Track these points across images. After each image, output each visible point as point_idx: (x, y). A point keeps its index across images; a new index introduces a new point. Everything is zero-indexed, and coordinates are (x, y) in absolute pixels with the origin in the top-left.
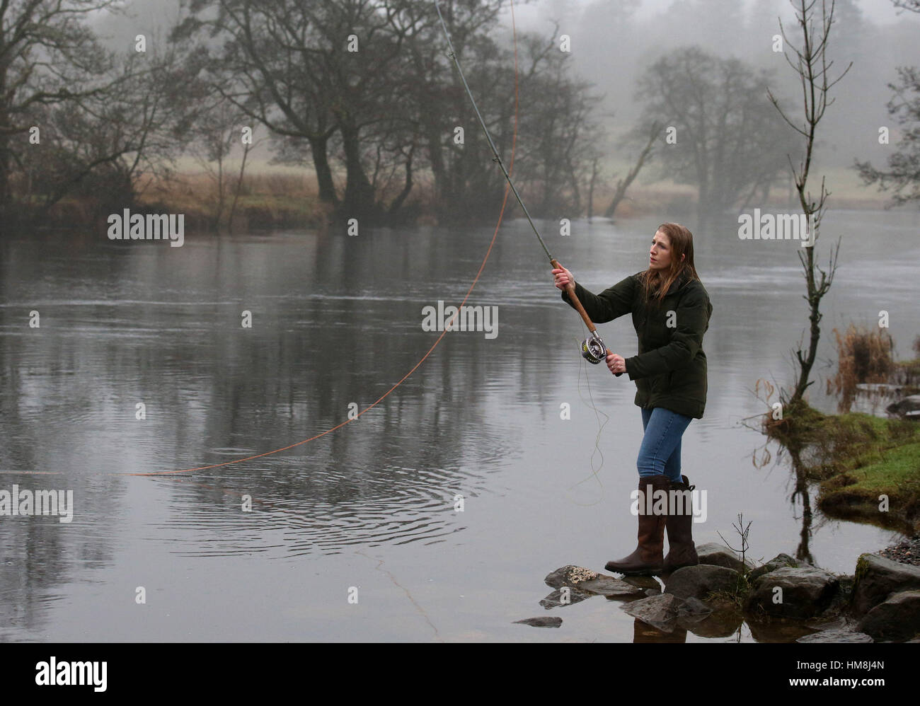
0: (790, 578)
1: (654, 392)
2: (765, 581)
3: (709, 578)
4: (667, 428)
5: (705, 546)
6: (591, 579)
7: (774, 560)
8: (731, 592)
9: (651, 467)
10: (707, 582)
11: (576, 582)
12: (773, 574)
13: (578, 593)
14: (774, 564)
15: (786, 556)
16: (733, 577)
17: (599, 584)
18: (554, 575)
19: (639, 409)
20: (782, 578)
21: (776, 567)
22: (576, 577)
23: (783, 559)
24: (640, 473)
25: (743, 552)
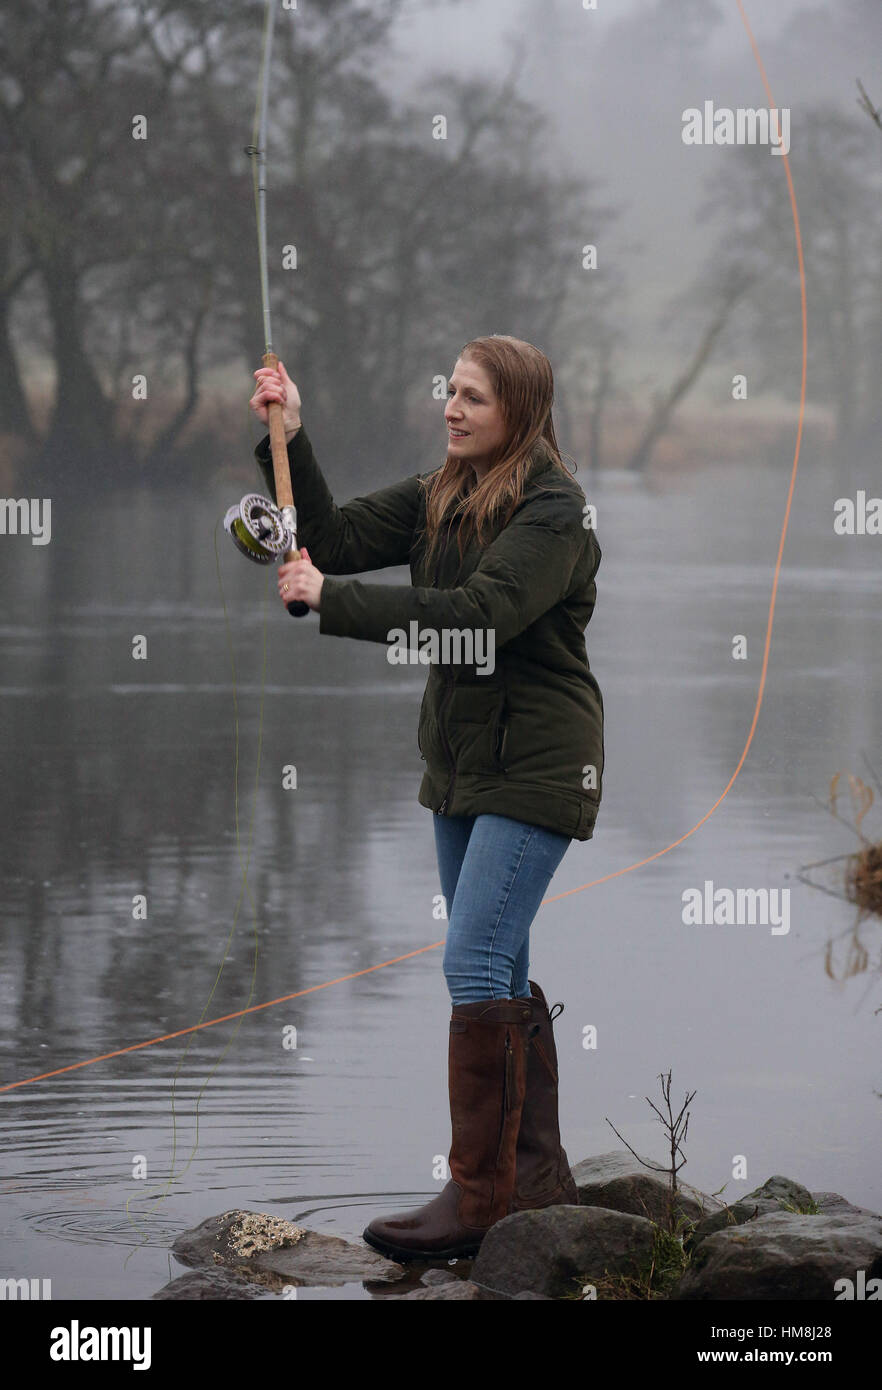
0: (785, 1241)
1: (465, 774)
2: (721, 1247)
3: (577, 1241)
4: (513, 869)
5: (602, 1159)
6: (287, 1245)
7: (756, 1195)
8: (636, 1277)
9: (484, 974)
10: (573, 1250)
11: (247, 1252)
12: (743, 1230)
13: (239, 1282)
14: (754, 1202)
15: (786, 1184)
16: (640, 1237)
17: (305, 1257)
18: (196, 1237)
19: (430, 813)
20: (764, 1240)
21: (755, 1213)
22: (248, 1239)
23: (782, 1191)
24: (452, 991)
25: (674, 1171)
